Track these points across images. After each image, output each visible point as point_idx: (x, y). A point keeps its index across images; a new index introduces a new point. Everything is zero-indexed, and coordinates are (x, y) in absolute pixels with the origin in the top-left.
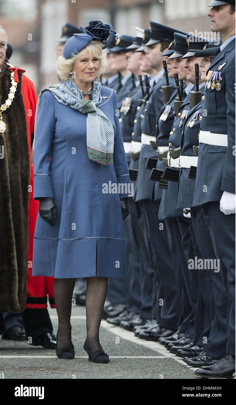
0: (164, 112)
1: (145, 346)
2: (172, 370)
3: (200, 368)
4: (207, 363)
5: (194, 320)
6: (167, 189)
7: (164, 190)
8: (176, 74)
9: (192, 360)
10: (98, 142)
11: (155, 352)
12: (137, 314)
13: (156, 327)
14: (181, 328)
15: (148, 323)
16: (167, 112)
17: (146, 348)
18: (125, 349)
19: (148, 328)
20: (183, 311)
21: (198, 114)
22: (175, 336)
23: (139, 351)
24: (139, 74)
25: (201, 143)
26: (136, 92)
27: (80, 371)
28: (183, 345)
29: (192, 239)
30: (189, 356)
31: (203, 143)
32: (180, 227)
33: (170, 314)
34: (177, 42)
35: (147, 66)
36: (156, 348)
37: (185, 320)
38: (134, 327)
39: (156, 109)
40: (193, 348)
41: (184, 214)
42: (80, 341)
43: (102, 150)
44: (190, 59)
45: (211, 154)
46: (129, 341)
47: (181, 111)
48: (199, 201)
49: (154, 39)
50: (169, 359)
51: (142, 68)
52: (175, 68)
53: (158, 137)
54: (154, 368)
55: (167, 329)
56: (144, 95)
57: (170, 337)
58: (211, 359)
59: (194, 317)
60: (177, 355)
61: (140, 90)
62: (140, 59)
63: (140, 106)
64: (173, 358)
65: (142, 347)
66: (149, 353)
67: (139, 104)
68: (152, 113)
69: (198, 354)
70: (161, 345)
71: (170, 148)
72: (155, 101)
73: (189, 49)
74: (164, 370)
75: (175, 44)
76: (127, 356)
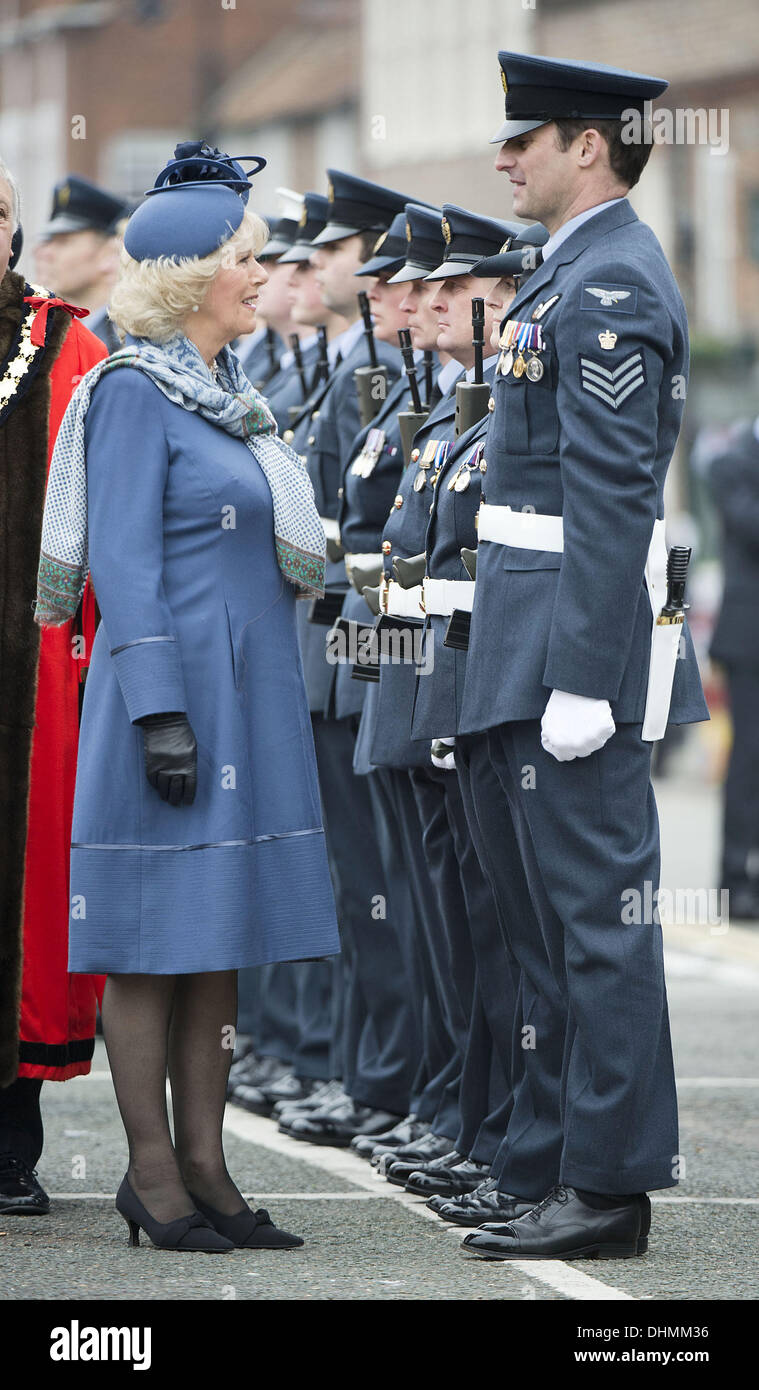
0: (364, 451)
1: (311, 1163)
2: (393, 1236)
3: (480, 1228)
4: (502, 1212)
5: (459, 1083)
6: (377, 681)
7: (371, 685)
8: (405, 332)
9: (455, 1204)
10: (309, 527)
11: (340, 1179)
12: (286, 1063)
13: (345, 1105)
14: (422, 1107)
15: (317, 1090)
16: (374, 451)
17: (311, 1167)
18: (249, 1173)
19: (320, 1106)
20: (426, 1055)
21: (480, 450)
22: (402, 1131)
23: (293, 1178)
24: (292, 331)
25: (483, 541)
26: (281, 388)
27: (113, 1240)
28: (428, 1157)
29: (456, 836)
30: (447, 1192)
31: (489, 542)
32: (418, 797)
33: (388, 1062)
34: (415, 233)
35: (312, 306)
36: (343, 1170)
37: (432, 1084)
38: (275, 1103)
39: (342, 436)
40: (458, 1168)
41: (432, 756)
42: (110, 1148)
43: (317, 550)
44: (452, 283)
45: (513, 574)
46: (263, 1148)
47: (423, 442)
48: (479, 718)
49: (339, 222)
50: (385, 1203)
51: (297, 313)
52: (408, 311)
53: (347, 525)
54: (338, 1228)
55: (376, 1109)
56: (307, 392)
57: (386, 1136)
58: (512, 1200)
59: (458, 1075)
60: (408, 1191)
61: (295, 381)
62: (291, 285)
63: (293, 428)
64: (396, 1200)
65: (302, 1165)
66: (323, 1184)
67: (292, 421)
68: (331, 450)
69: (472, 1186)
70: (359, 1159)
71: (387, 555)
72: (338, 411)
73: (450, 252)
74: (370, 1234)
75: (409, 239)
76: (254, 1192)
